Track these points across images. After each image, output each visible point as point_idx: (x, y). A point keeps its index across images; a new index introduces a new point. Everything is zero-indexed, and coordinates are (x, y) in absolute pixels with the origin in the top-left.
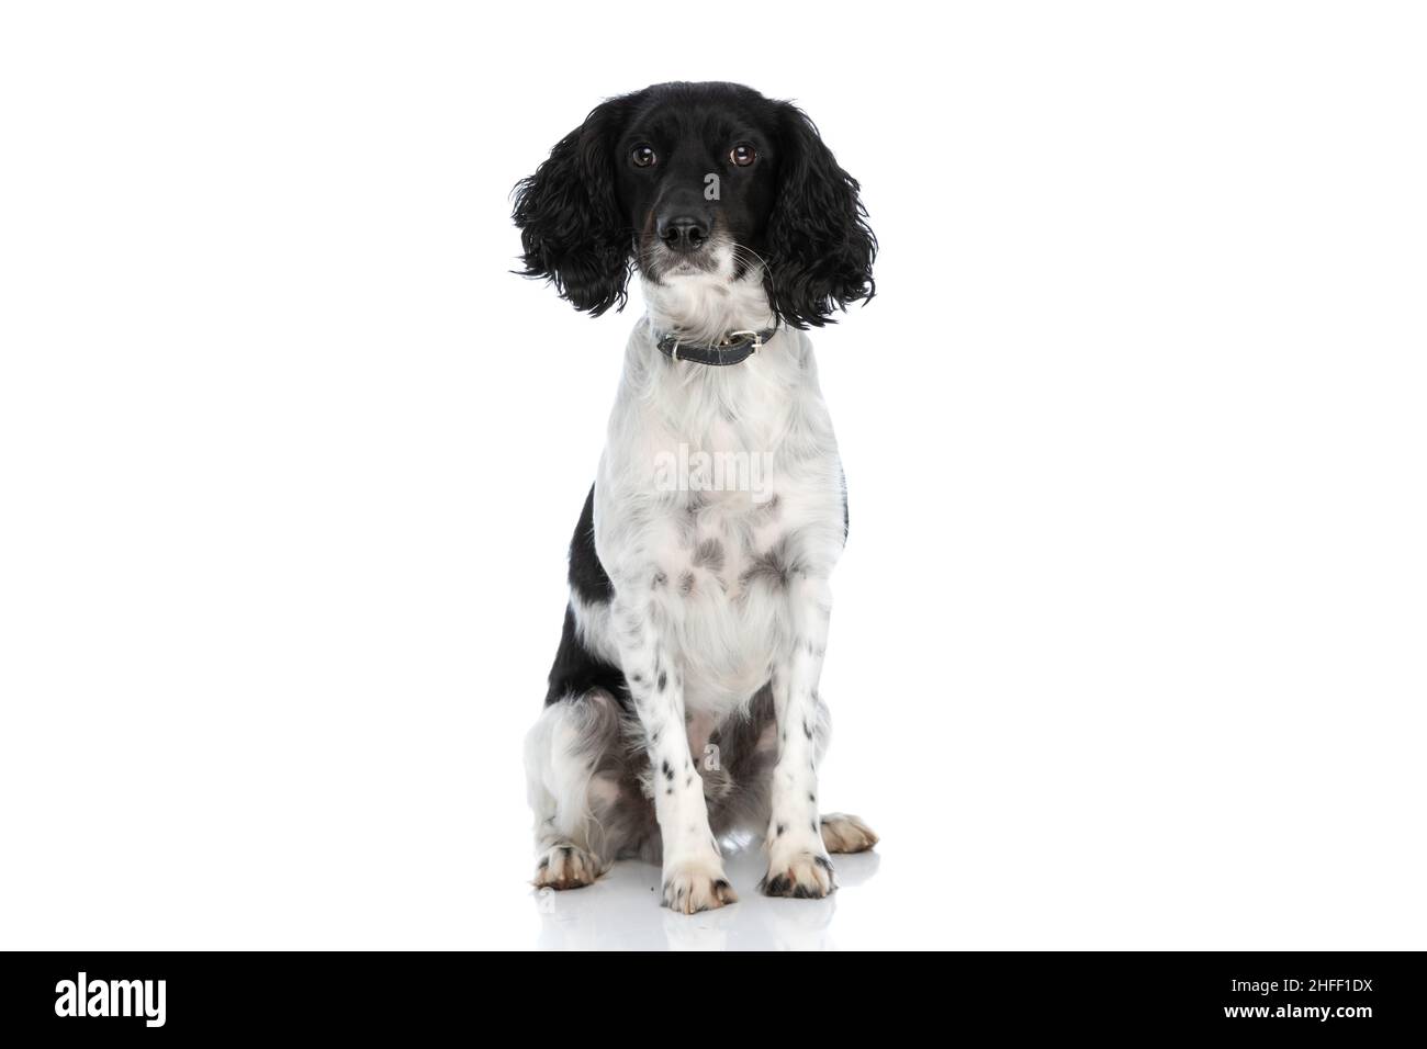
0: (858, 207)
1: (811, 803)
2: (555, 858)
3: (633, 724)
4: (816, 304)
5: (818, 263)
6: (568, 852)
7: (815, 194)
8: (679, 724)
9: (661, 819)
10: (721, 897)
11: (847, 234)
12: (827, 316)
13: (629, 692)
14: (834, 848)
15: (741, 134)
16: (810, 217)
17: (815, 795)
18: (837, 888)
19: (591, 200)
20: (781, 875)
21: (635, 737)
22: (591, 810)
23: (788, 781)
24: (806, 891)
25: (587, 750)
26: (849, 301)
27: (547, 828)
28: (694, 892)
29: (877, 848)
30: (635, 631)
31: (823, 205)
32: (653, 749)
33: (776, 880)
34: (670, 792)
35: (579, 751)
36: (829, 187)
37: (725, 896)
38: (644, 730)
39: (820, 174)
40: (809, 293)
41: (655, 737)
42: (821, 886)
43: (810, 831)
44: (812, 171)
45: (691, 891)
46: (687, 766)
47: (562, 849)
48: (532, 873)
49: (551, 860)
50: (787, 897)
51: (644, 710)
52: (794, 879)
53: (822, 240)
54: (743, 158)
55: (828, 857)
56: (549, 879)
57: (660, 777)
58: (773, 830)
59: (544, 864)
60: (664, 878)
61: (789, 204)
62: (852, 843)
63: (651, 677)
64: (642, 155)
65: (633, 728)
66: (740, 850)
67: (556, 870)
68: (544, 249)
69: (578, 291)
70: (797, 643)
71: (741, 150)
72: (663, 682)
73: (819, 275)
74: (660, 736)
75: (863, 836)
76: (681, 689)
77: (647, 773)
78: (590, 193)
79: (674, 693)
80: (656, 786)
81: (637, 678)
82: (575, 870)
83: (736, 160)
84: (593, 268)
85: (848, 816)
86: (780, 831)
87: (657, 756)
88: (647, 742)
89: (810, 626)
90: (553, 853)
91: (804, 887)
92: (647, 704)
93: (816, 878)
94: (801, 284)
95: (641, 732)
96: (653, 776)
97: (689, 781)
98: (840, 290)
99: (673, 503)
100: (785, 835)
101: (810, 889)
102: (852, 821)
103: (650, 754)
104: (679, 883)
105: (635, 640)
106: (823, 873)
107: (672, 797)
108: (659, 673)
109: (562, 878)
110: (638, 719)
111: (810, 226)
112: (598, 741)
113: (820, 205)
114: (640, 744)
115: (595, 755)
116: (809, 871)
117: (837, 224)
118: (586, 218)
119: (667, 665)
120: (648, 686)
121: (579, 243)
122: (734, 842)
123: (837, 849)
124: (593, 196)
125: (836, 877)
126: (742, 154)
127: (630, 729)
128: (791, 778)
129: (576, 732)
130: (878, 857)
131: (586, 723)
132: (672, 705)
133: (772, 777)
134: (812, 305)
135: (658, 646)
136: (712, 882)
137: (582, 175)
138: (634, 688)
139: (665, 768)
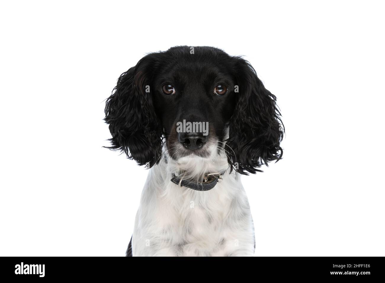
0: (276, 111)
4: (252, 161)
5: (254, 140)
7: (254, 103)
11: (270, 125)
12: (257, 168)
15: (220, 79)
16: (251, 116)
19: (142, 107)
26: (270, 160)
31: (258, 110)
36: (261, 101)
39: (257, 94)
40: (249, 154)
44: (253, 92)
53: (257, 128)
54: (220, 91)
61: (241, 109)
64: (167, 88)
68: (120, 135)
69: (138, 155)
71: (220, 86)
73: (254, 146)
78: (142, 102)
83: (217, 92)
84: (145, 143)
94: (245, 150)
98: (265, 154)
99: (171, 243)
111: (251, 121)
113: (256, 110)
117: (265, 120)
118: (140, 116)
121: (137, 130)
124: (143, 105)
126: (220, 89)
134: (250, 162)
137: (136, 94)
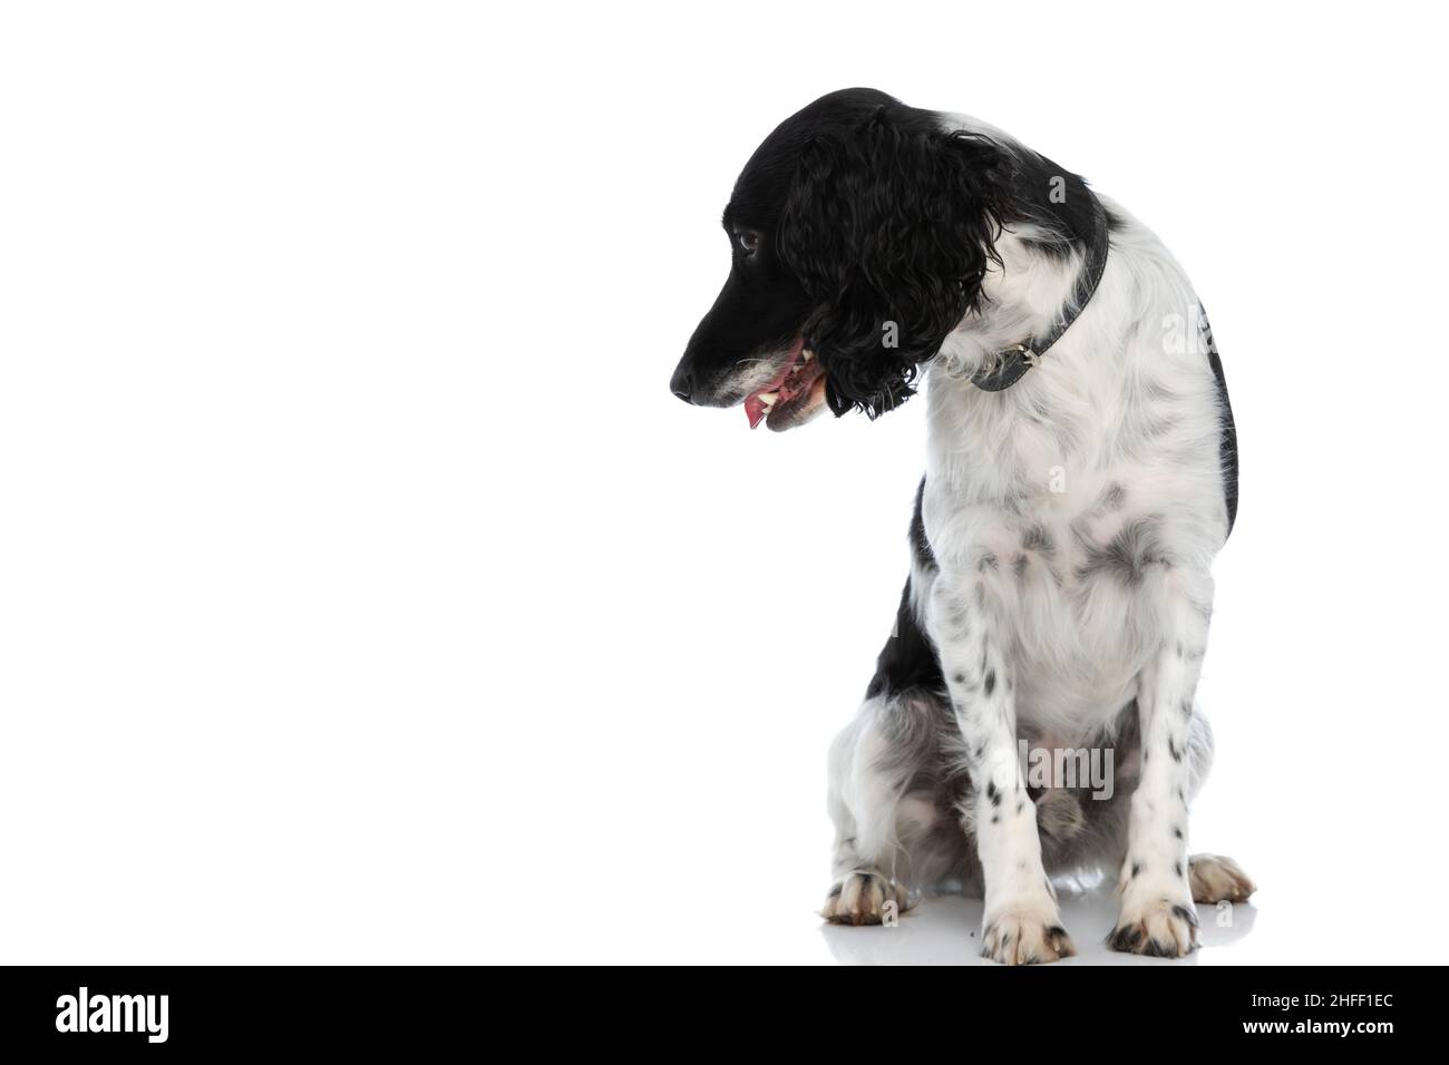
1: (1176, 840)
2: (850, 885)
3: (951, 738)
6: (866, 880)
8: (1010, 736)
9: (983, 855)
10: (1057, 948)
13: (949, 698)
14: (1199, 898)
17: (1182, 831)
18: (1199, 947)
20: (1130, 926)
21: (953, 755)
22: (899, 835)
23: (1147, 809)
24: (1158, 948)
25: (896, 766)
27: (846, 848)
28: (1023, 941)
29: (1253, 899)
30: (957, 620)
32: (976, 768)
33: (1124, 932)
34: (995, 820)
35: (883, 766)
37: (1062, 946)
38: (966, 745)
41: (979, 752)
42: (1178, 944)
43: (1173, 875)
45: (1020, 937)
46: (1017, 788)
47: (859, 875)
48: (821, 902)
49: (844, 888)
50: (1135, 953)
51: (965, 719)
52: (1146, 933)
55: (1193, 908)
56: (840, 911)
57: (984, 802)
58: (1127, 870)
59: (836, 892)
60: (985, 923)
62: (1220, 890)
63: (977, 677)
65: (952, 744)
66: (1084, 892)
67: (849, 902)
70: (1162, 645)
72: (990, 684)
74: (985, 751)
75: (1234, 882)
76: (1013, 694)
77: (968, 802)
79: (1004, 699)
80: (979, 814)
81: (959, 679)
82: (874, 903)
85: (1218, 857)
86: (1135, 871)
87: (979, 778)
88: (969, 759)
89: (1181, 623)
90: (847, 878)
91: (1156, 943)
92: (972, 711)
93: (1172, 931)
95: (962, 749)
96: (975, 804)
97: (1020, 808)
100: (1141, 877)
101: (1163, 944)
102: (1224, 864)
103: (973, 775)
104: (1004, 928)
105: (958, 630)
106: (1182, 928)
107: (997, 827)
108: (986, 672)
109: (855, 911)
110: (959, 733)
112: (911, 756)
114: (961, 763)
115: (905, 773)
116: (1164, 923)
119: (997, 662)
120: (972, 689)
122: (1079, 883)
123: (1204, 898)
125: (1199, 934)
127: (950, 744)
128: (1151, 807)
129: (885, 743)
130: (1254, 911)
131: (898, 731)
132: (1001, 714)
133: (1129, 806)
135: (986, 639)
136: (1045, 928)
138: (955, 691)
139: (991, 790)
